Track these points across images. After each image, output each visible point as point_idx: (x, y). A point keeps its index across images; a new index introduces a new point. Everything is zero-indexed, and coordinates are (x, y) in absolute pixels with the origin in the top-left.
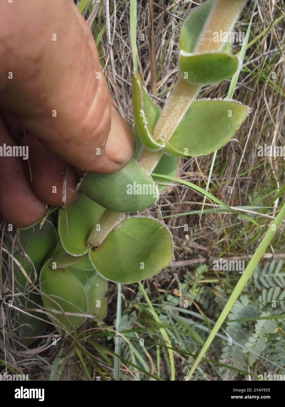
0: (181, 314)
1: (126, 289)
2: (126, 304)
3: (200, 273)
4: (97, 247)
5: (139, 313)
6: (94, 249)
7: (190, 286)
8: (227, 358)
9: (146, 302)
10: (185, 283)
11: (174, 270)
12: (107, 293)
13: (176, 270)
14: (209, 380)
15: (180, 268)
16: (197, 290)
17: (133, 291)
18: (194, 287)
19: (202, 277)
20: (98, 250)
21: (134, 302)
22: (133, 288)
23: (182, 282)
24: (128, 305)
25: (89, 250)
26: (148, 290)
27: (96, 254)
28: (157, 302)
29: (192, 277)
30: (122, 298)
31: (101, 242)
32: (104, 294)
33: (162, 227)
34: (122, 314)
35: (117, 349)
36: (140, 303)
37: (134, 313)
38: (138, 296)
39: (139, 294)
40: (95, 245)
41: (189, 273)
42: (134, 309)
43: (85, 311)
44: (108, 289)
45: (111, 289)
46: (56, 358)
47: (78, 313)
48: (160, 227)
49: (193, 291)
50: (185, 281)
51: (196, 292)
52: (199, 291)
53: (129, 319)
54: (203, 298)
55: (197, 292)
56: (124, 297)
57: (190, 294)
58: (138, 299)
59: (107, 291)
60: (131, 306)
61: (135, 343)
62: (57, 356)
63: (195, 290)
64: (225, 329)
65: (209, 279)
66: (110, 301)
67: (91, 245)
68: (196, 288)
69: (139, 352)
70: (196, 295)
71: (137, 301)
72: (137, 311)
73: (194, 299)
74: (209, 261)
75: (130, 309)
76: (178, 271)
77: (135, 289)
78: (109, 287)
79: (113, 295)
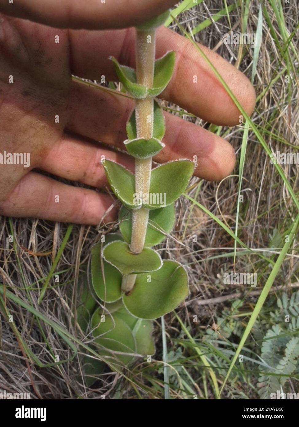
0: (221, 346)
1: (171, 328)
2: (172, 342)
3: (235, 307)
4: (129, 292)
5: (184, 349)
6: (127, 294)
7: (228, 321)
8: (264, 381)
9: (188, 338)
10: (224, 318)
11: (212, 307)
12: (153, 332)
13: (213, 307)
14: (248, 399)
15: (217, 305)
16: (234, 324)
17: (176, 329)
18: (232, 321)
19: (238, 312)
20: (130, 294)
21: (179, 339)
22: (176, 327)
23: (221, 317)
24: (173, 343)
25: (123, 296)
26: (190, 327)
27: (129, 298)
28: (199, 338)
29: (229, 312)
30: (167, 336)
31: (132, 286)
32: (151, 334)
33: (179, 267)
34: (168, 351)
35: (166, 380)
36: (184, 340)
37: (179, 349)
38: (182, 334)
39: (182, 331)
40: (128, 290)
41: (226, 308)
42: (179, 346)
43: (134, 350)
44: (154, 329)
45: (156, 330)
46: (116, 392)
47: (130, 353)
48: (177, 267)
49: (230, 324)
50: (223, 316)
51: (233, 326)
52: (236, 324)
53: (175, 355)
54: (240, 331)
55: (235, 326)
56: (169, 336)
57: (227, 327)
58: (182, 336)
59: (153, 331)
60: (176, 343)
61: (184, 376)
62: (117, 390)
63: (232, 324)
64: (260, 356)
65: (244, 313)
66: (157, 340)
67: (124, 291)
68: (234, 322)
69: (187, 383)
70: (233, 328)
71: (182, 339)
72: (183, 348)
73: (232, 331)
74: (244, 295)
75: (176, 346)
76: (216, 308)
77: (178, 327)
78: (155, 327)
79: (159, 335)
